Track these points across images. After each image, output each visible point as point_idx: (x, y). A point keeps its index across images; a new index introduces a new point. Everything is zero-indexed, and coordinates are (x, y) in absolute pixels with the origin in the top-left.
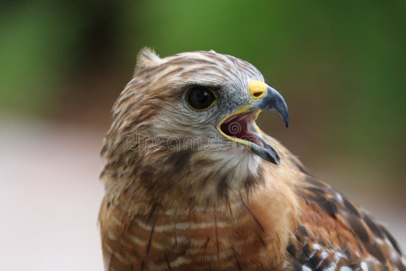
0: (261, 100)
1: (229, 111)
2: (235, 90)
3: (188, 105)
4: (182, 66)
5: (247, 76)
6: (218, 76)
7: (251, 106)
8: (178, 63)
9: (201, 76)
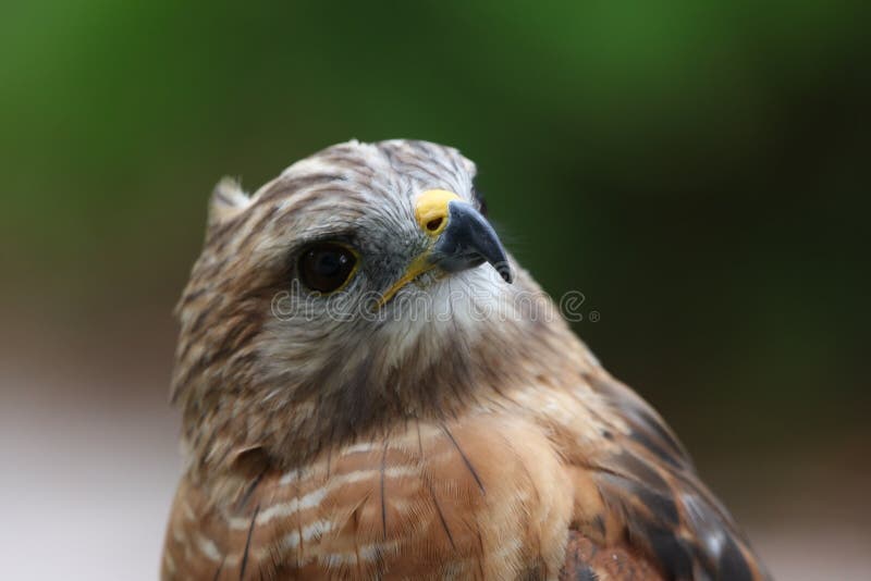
1: (391, 276)
4: (275, 205)
5: (415, 183)
7: (429, 253)
8: (271, 197)
9: (310, 220)
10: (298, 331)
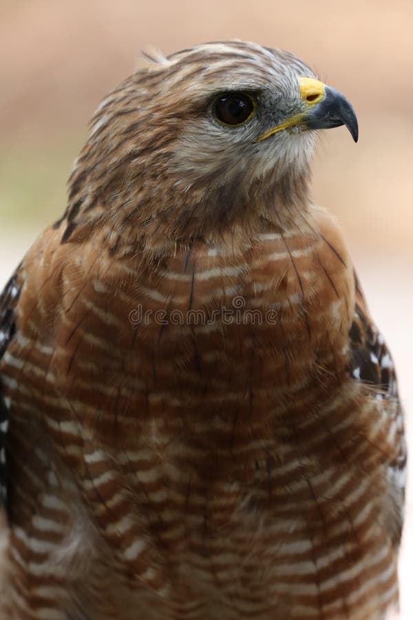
0: (318, 105)
1: (273, 123)
2: (281, 94)
3: (216, 121)
4: (203, 65)
5: (295, 72)
6: (257, 76)
7: (302, 114)
8: (197, 61)
9: (234, 78)
10: (204, 145)
